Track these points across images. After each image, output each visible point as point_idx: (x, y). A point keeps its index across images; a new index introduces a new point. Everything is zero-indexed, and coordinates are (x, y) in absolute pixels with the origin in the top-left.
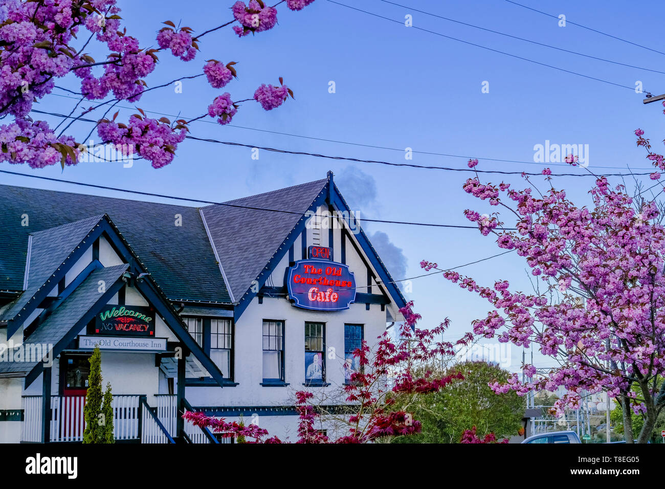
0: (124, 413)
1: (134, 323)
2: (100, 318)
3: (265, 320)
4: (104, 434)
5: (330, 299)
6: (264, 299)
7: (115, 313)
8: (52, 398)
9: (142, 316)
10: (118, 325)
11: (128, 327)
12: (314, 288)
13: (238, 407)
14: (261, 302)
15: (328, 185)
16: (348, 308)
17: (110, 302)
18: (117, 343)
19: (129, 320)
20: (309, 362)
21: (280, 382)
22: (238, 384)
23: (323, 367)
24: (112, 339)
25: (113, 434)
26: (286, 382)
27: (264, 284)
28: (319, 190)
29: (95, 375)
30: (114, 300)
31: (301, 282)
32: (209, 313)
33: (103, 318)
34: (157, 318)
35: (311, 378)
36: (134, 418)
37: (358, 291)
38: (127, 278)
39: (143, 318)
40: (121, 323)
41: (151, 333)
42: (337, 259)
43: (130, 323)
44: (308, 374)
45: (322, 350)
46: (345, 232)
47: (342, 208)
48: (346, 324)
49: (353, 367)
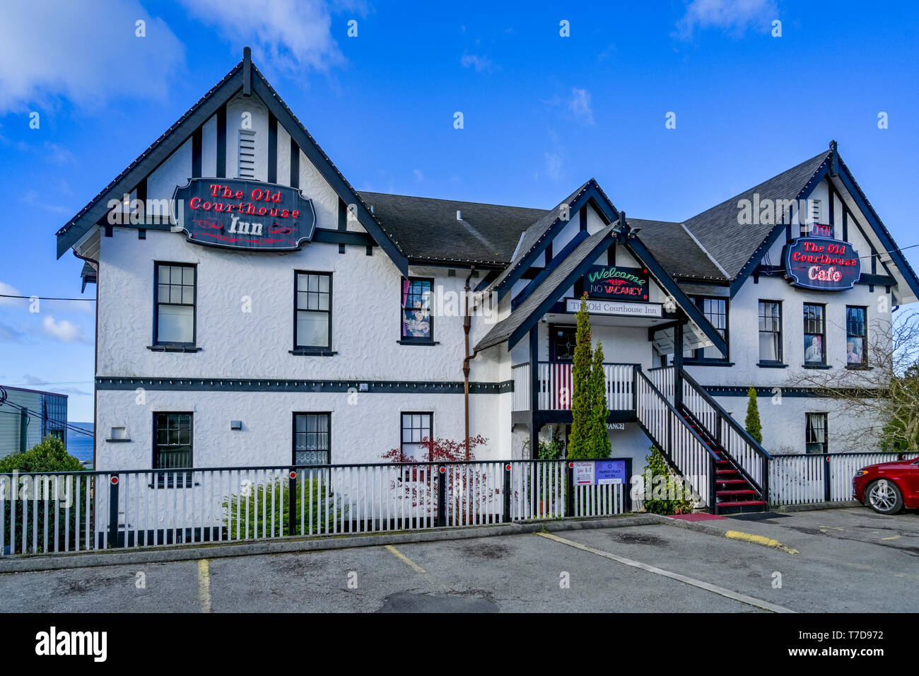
0: (618, 387)
1: (625, 286)
2: (588, 279)
3: (761, 301)
4: (595, 397)
5: (831, 278)
6: (760, 279)
7: (604, 274)
8: (539, 364)
9: (634, 278)
10: (608, 288)
11: (619, 290)
12: (814, 267)
13: (734, 387)
14: (756, 282)
15: (831, 155)
16: (852, 288)
17: (597, 263)
18: (607, 307)
19: (621, 282)
20: (807, 344)
21: (778, 364)
22: (734, 364)
23: (823, 351)
24: (603, 304)
25: (605, 398)
26: (784, 363)
27: (760, 263)
28: (821, 161)
29: (583, 332)
30: (603, 260)
31: (800, 260)
32: (702, 292)
33: (592, 280)
34: (651, 281)
35: (810, 360)
36: (628, 392)
37: (862, 271)
38: (618, 233)
39: (635, 281)
40: (612, 285)
41: (645, 297)
42: (839, 236)
43: (622, 285)
44: (807, 356)
45: (821, 332)
46: (846, 210)
47: (847, 181)
48: (848, 306)
49: (855, 351)
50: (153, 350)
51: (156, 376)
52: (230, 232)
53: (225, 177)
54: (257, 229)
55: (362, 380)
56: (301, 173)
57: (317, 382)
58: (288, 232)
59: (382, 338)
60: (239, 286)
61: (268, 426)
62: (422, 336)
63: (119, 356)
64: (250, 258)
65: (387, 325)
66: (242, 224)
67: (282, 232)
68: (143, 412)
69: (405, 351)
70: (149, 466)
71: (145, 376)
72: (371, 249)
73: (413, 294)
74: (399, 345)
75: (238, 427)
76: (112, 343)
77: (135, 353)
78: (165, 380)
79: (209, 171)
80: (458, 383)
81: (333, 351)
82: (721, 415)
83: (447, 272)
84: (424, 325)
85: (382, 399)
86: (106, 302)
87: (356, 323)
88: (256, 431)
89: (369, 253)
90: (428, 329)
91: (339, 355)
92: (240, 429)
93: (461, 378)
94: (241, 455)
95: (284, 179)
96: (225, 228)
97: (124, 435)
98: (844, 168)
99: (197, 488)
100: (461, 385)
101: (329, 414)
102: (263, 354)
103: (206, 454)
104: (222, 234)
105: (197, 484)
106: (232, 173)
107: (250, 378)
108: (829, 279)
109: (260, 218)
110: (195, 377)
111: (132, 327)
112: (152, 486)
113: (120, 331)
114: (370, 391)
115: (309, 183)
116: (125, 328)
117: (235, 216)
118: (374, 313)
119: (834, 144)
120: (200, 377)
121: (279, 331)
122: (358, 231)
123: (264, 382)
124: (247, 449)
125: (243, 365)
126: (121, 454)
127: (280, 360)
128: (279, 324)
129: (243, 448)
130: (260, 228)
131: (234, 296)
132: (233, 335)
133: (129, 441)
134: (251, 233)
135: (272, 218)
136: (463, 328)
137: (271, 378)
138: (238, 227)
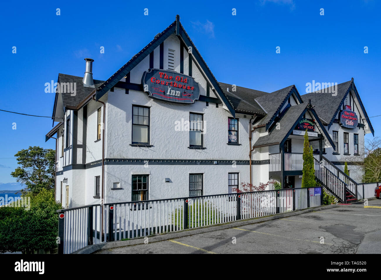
2: (300, 123)
3: (333, 131)
6: (333, 124)
7: (304, 121)
9: (311, 123)
11: (307, 127)
12: (347, 120)
15: (352, 82)
16: (356, 128)
22: (326, 153)
23: (348, 149)
24: (303, 132)
26: (339, 153)
28: (350, 84)
31: (344, 117)
34: (315, 124)
35: (345, 152)
37: (358, 122)
38: (309, 107)
40: (305, 125)
41: (314, 130)
42: (352, 110)
43: (308, 125)
45: (347, 142)
46: (354, 101)
47: (355, 91)
48: (354, 134)
49: (355, 149)
50: (132, 146)
51: (134, 158)
52: (167, 94)
53: (163, 69)
54: (178, 93)
55: (215, 159)
56: (193, 70)
57: (199, 161)
58: (189, 96)
59: (222, 142)
60: (168, 118)
61: (180, 180)
62: (234, 141)
63: (117, 149)
64: (172, 105)
65: (223, 137)
66: (172, 91)
67: (187, 96)
68: (128, 175)
69: (230, 147)
70: (130, 200)
71: (128, 158)
72: (218, 105)
73: (231, 124)
74: (227, 145)
75: (168, 181)
76: (114, 142)
77: (124, 147)
78: (137, 160)
79: (157, 66)
80: (247, 161)
81: (204, 147)
82: (339, 171)
83: (243, 116)
84: (235, 137)
85: (222, 167)
86: (111, 123)
87: (213, 135)
88: (175, 182)
89: (217, 107)
90: (236, 139)
91: (207, 149)
92: (168, 182)
93: (248, 159)
94: (169, 193)
95: (186, 72)
96: (165, 92)
97: (119, 186)
98: (355, 87)
99: (151, 209)
100: (248, 161)
101: (202, 174)
102: (178, 148)
103: (155, 193)
104: (164, 95)
105: (151, 208)
106: (166, 68)
107: (173, 159)
108: (351, 125)
109: (179, 89)
110: (150, 159)
111: (122, 135)
112: (131, 210)
113: (117, 137)
114: (217, 164)
115: (196, 75)
116: (119, 135)
117: (170, 87)
118: (219, 132)
119: (353, 79)
120: (152, 159)
121: (184, 138)
122: (214, 97)
123: (178, 160)
124: (171, 190)
125: (170, 153)
126: (118, 195)
127: (184, 151)
128: (184, 135)
129: (170, 190)
130: (179, 93)
131: (166, 122)
132: (166, 140)
133: (121, 189)
134: (176, 95)
135: (184, 89)
136: (249, 139)
137: (181, 159)
138: (171, 92)
